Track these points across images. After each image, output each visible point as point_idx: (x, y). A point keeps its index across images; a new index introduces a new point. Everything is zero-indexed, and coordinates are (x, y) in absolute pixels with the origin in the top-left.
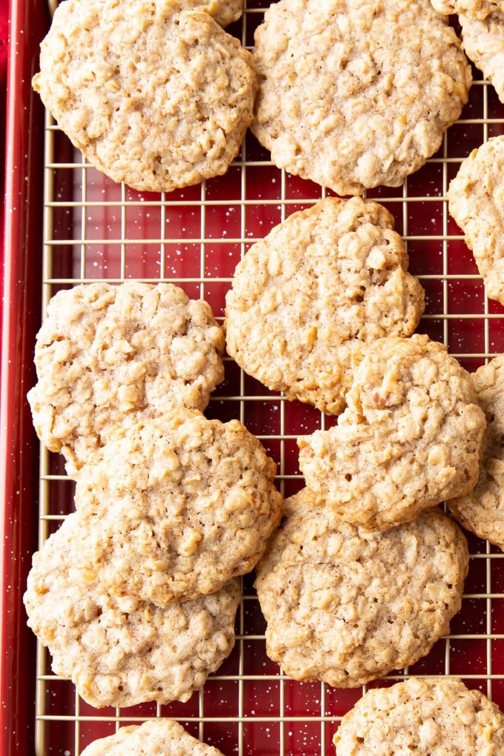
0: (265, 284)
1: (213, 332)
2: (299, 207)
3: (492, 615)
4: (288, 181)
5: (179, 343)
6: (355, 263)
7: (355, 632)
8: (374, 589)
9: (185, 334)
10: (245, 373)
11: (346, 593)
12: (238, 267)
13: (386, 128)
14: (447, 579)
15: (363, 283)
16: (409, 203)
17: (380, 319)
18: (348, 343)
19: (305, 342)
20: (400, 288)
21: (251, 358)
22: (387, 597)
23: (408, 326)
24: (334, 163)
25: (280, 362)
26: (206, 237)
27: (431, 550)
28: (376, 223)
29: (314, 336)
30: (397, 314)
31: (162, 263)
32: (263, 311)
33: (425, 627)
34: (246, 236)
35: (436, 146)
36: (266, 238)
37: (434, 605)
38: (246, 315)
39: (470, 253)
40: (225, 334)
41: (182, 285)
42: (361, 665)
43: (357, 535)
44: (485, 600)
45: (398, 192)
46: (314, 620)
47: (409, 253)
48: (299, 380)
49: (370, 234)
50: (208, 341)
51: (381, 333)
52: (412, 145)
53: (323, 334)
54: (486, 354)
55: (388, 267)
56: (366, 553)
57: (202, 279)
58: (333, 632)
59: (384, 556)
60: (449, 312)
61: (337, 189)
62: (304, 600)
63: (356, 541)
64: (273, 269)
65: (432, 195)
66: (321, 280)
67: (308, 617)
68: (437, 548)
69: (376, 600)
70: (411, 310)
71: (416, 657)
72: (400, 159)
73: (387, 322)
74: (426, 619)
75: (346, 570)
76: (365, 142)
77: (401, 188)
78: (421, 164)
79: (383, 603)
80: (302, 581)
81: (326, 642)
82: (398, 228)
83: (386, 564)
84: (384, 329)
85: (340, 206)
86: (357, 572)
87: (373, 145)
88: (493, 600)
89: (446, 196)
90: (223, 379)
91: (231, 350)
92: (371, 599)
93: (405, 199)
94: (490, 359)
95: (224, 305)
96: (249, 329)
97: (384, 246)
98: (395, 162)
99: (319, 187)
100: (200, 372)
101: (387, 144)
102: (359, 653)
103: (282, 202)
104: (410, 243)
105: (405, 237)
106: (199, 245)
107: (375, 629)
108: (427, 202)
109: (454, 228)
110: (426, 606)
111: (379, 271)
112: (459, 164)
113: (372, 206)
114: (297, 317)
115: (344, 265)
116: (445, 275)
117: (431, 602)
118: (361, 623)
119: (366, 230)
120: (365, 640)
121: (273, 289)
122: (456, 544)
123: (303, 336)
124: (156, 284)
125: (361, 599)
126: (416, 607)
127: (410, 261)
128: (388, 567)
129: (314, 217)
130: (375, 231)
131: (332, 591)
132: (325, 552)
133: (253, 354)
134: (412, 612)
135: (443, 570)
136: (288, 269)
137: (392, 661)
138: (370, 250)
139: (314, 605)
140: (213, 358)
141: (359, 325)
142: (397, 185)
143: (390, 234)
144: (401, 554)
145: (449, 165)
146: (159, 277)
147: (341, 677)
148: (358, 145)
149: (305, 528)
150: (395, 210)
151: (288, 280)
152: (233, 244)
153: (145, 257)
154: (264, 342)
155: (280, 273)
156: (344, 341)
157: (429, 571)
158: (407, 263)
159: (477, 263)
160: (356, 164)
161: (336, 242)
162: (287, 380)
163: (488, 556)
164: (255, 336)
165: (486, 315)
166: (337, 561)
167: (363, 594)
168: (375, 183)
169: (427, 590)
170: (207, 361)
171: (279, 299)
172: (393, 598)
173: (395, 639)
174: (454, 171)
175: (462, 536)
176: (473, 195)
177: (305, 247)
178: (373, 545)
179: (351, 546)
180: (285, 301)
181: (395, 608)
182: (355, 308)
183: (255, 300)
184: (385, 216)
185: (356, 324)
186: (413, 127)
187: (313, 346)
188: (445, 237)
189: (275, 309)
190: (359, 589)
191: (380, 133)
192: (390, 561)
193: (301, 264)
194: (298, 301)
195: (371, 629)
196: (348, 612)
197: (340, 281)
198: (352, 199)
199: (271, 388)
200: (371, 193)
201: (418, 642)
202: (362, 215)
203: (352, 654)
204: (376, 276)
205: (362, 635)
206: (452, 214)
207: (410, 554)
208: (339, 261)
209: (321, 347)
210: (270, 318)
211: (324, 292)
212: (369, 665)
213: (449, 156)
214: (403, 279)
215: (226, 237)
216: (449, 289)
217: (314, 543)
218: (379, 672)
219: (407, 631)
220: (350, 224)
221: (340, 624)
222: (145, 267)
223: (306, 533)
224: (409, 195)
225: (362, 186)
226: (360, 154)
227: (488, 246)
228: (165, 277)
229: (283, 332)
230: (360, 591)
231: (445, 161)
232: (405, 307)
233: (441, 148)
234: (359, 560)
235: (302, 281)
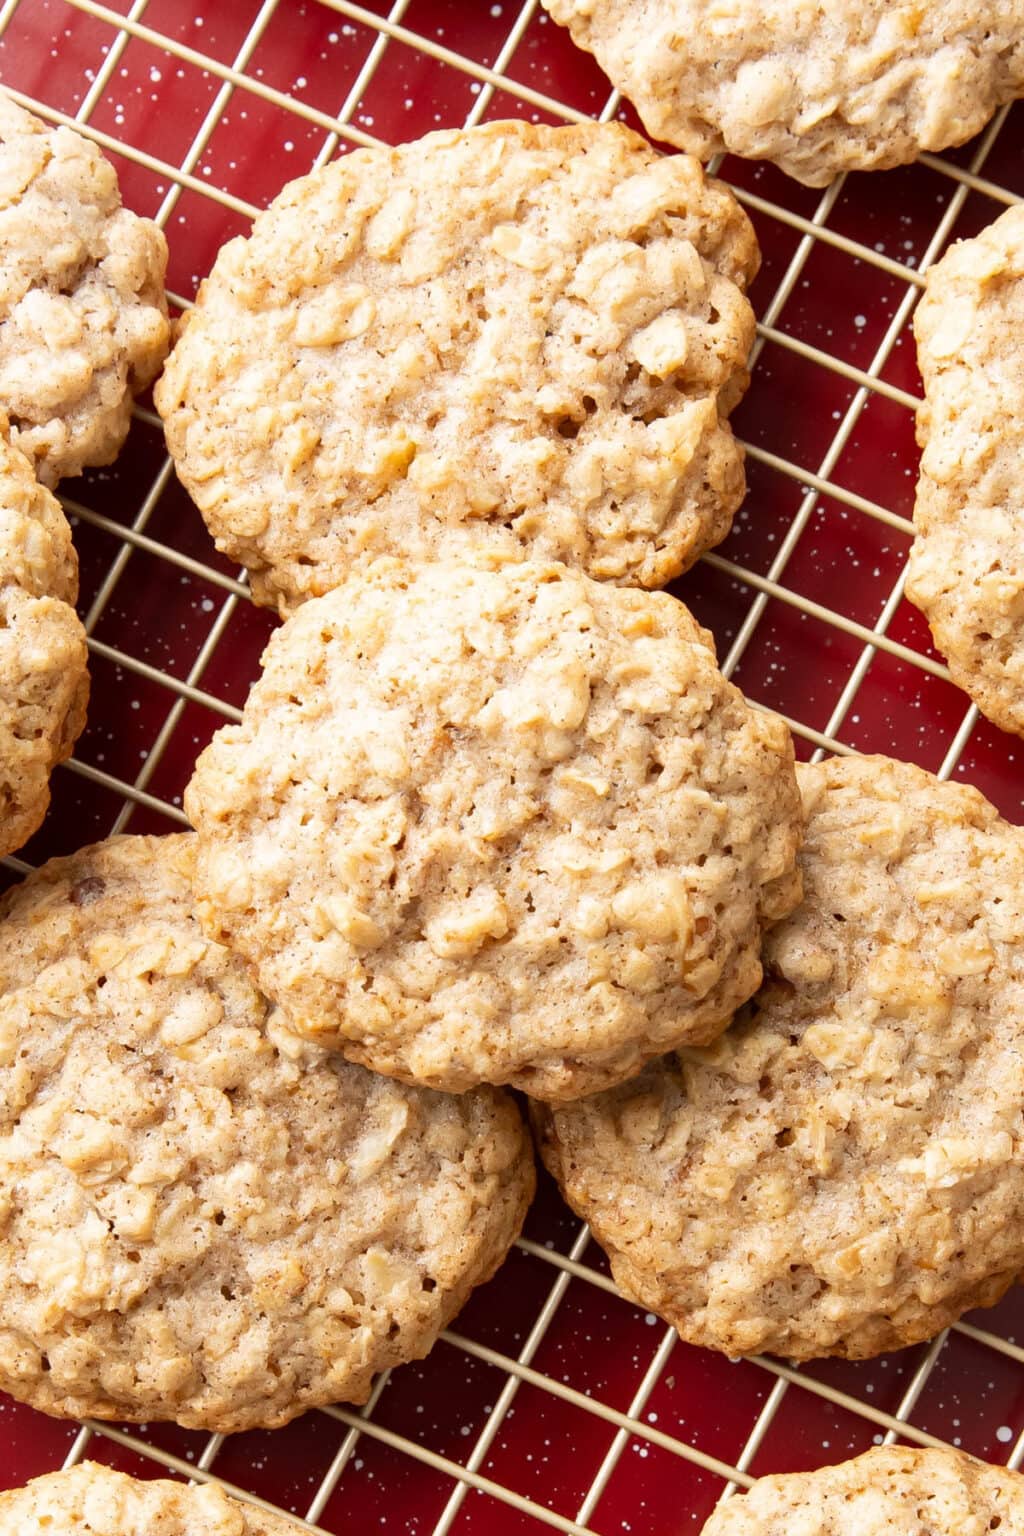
0: (341, 268)
1: (144, 322)
2: (528, 112)
3: (505, 1423)
4: (533, 27)
5: (39, 307)
6: (602, 329)
7: (123, 1270)
8: (229, 1188)
9: (67, 292)
10: (173, 471)
11: (153, 1157)
12: (292, 189)
13: (855, 19)
14: (431, 1261)
15: (596, 391)
16: (819, 245)
17: (594, 505)
18: (480, 527)
19: (369, 467)
20: (688, 452)
21: (209, 441)
22: (253, 1225)
23: (659, 561)
24: (675, 44)
25: (279, 490)
26: (248, 70)
27: (429, 1168)
28: (708, 251)
29: (400, 467)
30: (644, 516)
31: (98, 81)
32: (302, 333)
33: (310, 1355)
34: (353, 120)
35: (963, 129)
36: (403, 148)
37: (365, 1310)
38: (249, 322)
39: (913, 454)
40: (171, 342)
41: (124, 166)
42: (92, 1364)
43: (262, 1028)
44: (503, 1376)
45: (804, 201)
46: (34, 1183)
47: (755, 373)
48: (304, 560)
49: (679, 274)
50: (121, 339)
51: (579, 547)
52: (901, 96)
53: (427, 470)
54: (826, 737)
55: (684, 382)
56: (259, 1084)
57: (182, 174)
58: (64, 1239)
59: (302, 1116)
60: (782, 581)
61: (649, 115)
62: (36, 1118)
63: (252, 1039)
64: (381, 238)
65: (889, 253)
66: (489, 330)
67: (25, 1168)
68: (448, 1168)
69: (219, 1218)
70: (687, 525)
71: (245, 1418)
72: (854, 118)
73: (608, 524)
74: (322, 1335)
75: (185, 1100)
76: (784, 28)
77: (817, 195)
78: (902, 158)
79: (233, 1234)
80: (58, 1069)
81: (35, 1255)
82: (758, 293)
83: (295, 1139)
84: (592, 538)
85: (637, 161)
86: (210, 1120)
87: (802, 45)
88: (525, 1386)
89: (926, 272)
90: (112, 458)
91: (166, 396)
92: (207, 1209)
93: (815, 227)
94: (828, 754)
95: (205, 269)
96: (240, 363)
97: (698, 323)
98: (837, 119)
99: (604, 86)
100: (63, 410)
101: (839, 62)
102: (103, 1329)
103: (492, 77)
104: (771, 346)
105: (766, 328)
106: (217, 81)
107: (178, 1290)
108: (866, 265)
109: (905, 368)
110: (340, 1300)
111: (654, 381)
112: (1001, 208)
113: (720, 201)
114: (380, 393)
115: (572, 318)
116: (820, 480)
117: (358, 1298)
118: (150, 1257)
119: (673, 257)
120: (137, 1304)
121: (355, 291)
122: (502, 1186)
123: (373, 451)
124: (55, 125)
125: (183, 1194)
126: (313, 1291)
127: (749, 395)
128: (298, 1150)
129: (554, 156)
130: (696, 271)
131: (120, 1134)
132: (156, 1026)
133: (217, 434)
134: (297, 1297)
135: (433, 1233)
136: (422, 258)
137: (180, 1395)
138: (658, 314)
139: (55, 1148)
140: (113, 390)
141: (532, 496)
142: (812, 181)
143: (729, 298)
144: (349, 1135)
145: (974, 197)
146: (73, 112)
147: (26, 1366)
148: (761, 27)
149: (137, 934)
150: (775, 242)
151: (407, 286)
152: (308, 124)
153: (62, 44)
154: (265, 416)
155: (393, 258)
156: (472, 517)
157: (397, 1216)
158: (737, 397)
159: (920, 488)
160: (732, 75)
161: (580, 250)
162: (274, 544)
163: (570, 1266)
164: (247, 387)
165: (876, 636)
166: (174, 1065)
167: (195, 1185)
168: (757, 148)
169: (364, 1261)
170: (93, 390)
171: (359, 323)
172: (266, 1237)
173: (216, 1344)
174: (978, 217)
175: (529, 1174)
176: (996, 308)
177: (493, 222)
178: (288, 1073)
179: (233, 1046)
180: (370, 338)
181: (258, 1264)
182: (544, 446)
183: (294, 295)
184: (741, 246)
185: (523, 491)
186: (929, 53)
187: (385, 490)
188: (869, 378)
189: (335, 345)
190: (194, 1166)
191: (833, 23)
192: (311, 1136)
193: (459, 261)
194: (407, 353)
195: (168, 1285)
196: (133, 1215)
197: (539, 353)
198: (676, 158)
199: (220, 545)
200: (732, 170)
201: (272, 1383)
202: (680, 213)
203: (85, 1323)
204: (639, 390)
205: (136, 1287)
206: (918, 328)
207: (371, 1148)
208: (563, 305)
209: (403, 503)
210: (310, 362)
211: (482, 363)
212: (114, 1375)
213: (983, 174)
214: (707, 432)
215: (298, 95)
216: (813, 517)
217: (140, 986)
218: (131, 1407)
219: (258, 1341)
220: (641, 220)
221: (95, 1229)
222: (50, 66)
223: (131, 953)
224: (828, 224)
225: (719, 138)
226: (757, 53)
227: (971, 459)
228: (89, 121)
229: (325, 415)
230: (193, 1172)
231: (969, 181)
232: (675, 508)
233: (976, 141)
234: (233, 1092)
235: (440, 307)
